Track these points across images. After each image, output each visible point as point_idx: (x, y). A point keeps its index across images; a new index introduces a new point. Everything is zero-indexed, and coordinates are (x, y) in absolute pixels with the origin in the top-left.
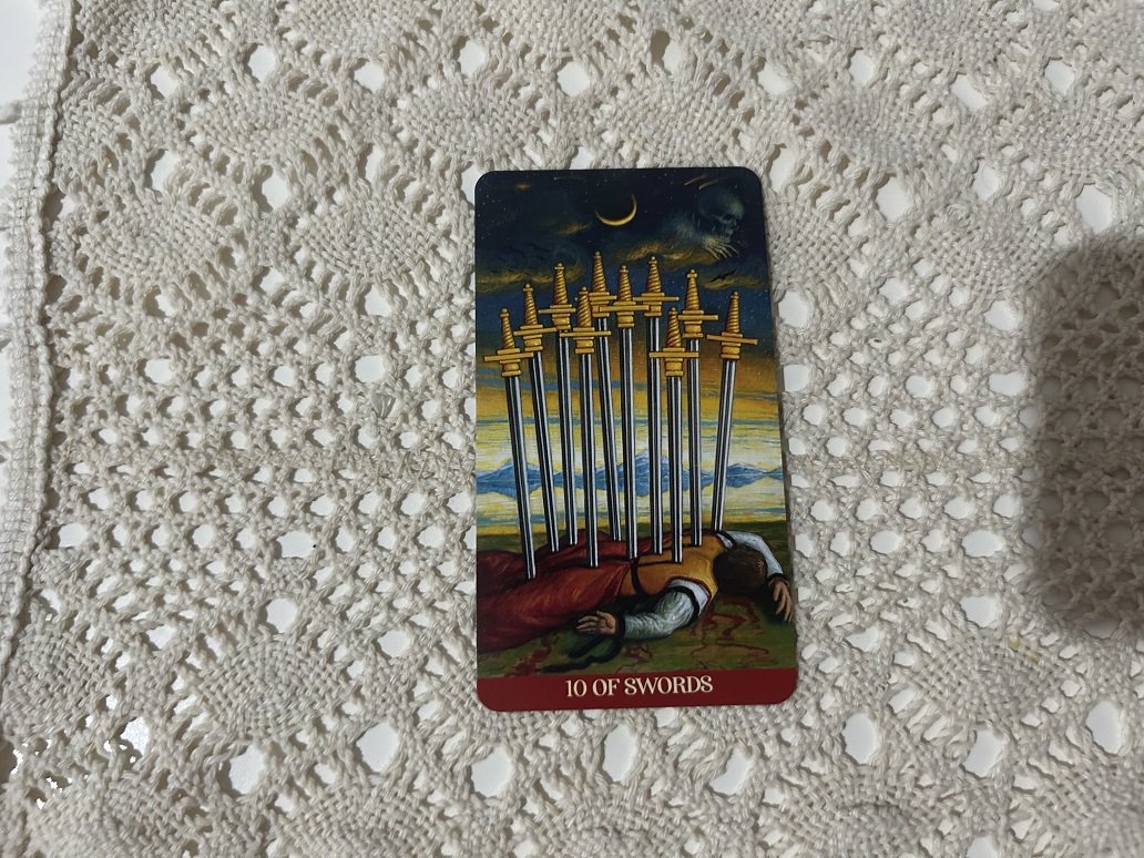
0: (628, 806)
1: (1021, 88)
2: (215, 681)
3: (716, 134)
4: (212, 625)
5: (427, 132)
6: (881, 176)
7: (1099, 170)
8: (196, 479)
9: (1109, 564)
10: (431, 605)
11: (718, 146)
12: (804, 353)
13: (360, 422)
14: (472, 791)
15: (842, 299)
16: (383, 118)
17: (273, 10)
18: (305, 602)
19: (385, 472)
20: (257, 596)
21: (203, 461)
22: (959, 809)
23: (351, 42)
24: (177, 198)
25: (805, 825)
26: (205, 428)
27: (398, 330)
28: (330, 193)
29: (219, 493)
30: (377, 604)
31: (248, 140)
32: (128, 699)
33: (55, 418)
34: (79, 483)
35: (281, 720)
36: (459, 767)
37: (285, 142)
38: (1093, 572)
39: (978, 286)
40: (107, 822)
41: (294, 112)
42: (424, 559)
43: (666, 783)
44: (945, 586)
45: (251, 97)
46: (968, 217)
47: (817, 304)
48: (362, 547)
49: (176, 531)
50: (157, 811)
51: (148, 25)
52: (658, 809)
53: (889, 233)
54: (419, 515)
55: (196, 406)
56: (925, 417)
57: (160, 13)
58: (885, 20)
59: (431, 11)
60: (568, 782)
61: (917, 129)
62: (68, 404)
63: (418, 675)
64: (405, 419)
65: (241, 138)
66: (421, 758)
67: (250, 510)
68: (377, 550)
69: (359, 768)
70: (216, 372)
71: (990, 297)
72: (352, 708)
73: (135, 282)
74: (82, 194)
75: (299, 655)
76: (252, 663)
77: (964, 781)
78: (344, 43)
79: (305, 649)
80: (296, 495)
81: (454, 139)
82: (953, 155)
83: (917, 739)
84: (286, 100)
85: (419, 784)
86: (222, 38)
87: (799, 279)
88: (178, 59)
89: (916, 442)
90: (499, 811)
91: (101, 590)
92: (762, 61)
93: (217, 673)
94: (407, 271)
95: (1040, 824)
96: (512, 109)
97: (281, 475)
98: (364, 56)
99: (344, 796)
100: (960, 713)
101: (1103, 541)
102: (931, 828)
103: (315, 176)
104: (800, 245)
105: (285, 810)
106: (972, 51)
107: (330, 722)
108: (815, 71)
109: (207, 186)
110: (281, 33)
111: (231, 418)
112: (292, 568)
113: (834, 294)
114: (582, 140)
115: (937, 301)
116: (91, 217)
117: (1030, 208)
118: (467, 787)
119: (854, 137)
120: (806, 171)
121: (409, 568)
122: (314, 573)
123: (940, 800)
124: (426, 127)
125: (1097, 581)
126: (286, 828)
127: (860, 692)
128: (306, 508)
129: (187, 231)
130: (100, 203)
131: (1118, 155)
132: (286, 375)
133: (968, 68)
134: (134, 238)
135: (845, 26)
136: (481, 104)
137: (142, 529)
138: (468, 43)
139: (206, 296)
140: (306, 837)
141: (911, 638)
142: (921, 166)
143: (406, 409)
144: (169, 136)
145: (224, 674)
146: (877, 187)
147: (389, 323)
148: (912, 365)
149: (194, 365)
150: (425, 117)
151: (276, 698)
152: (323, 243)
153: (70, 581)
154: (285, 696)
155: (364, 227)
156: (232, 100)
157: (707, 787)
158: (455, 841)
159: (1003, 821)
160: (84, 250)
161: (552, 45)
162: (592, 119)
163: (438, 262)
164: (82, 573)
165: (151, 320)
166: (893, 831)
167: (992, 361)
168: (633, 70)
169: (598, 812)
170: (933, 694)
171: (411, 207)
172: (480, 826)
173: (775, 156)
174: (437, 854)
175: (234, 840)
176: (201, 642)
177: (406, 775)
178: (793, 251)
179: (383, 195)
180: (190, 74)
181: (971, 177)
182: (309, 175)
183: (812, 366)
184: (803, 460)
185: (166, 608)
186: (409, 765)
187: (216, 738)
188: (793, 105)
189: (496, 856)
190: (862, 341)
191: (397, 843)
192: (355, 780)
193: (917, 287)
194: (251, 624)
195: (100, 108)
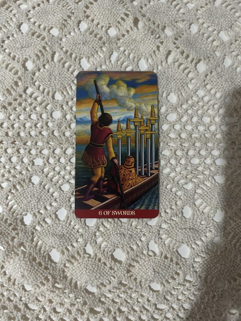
0: (126, 228)
1: (238, 35)
2: (18, 197)
3: (152, 47)
4: (17, 182)
5: (71, 48)
6: (197, 60)
8: (11, 144)
11: (152, 51)
12: (174, 110)
13: (54, 129)
14: (86, 225)
15: (185, 95)
16: (58, 44)
17: (26, 13)
18: (41, 177)
19: (61, 143)
20: (29, 175)
21: (12, 140)
22: (211, 230)
23: (49, 22)
24: (2, 67)
25: (171, 233)
26: (13, 131)
27: (63, 104)
28: (44, 66)
29: (17, 148)
30: (60, 177)
35: (36, 207)
36: (82, 219)
37: (31, 51)
39: (223, 92)
41: (33, 42)
42: (72, 166)
43: (136, 222)
44: (210, 173)
45: (21, 38)
46: (221, 72)
47: (178, 96)
48: (56, 162)
49: (6, 158)
50: (5, 229)
52: (134, 229)
53: (199, 76)
54: (70, 154)
55: (10, 125)
56: (207, 128)
58: (200, 14)
59: (72, 13)
60: (110, 222)
61: (208, 47)
63: (71, 196)
64: (66, 128)
65: (19, 50)
66: (72, 216)
67: (26, 153)
68: (60, 163)
69: (57, 219)
70: (15, 116)
71: (226, 94)
72: (54, 204)
75: (40, 190)
76: (28, 192)
78: (47, 22)
80: (38, 149)
81: (78, 50)
82: (218, 54)
83: (201, 212)
84: (31, 39)
85: (72, 223)
86: (13, 21)
87: (174, 89)
89: (204, 135)
90: (93, 230)
92: (165, 27)
93: (19, 195)
94: (66, 88)
95: (232, 234)
96: (94, 41)
97: (34, 143)
98: (53, 26)
99: (53, 226)
100: (212, 205)
102: (204, 234)
104: (174, 80)
105: (38, 229)
106: (225, 24)
107: (48, 208)
108: (180, 30)
109: (10, 64)
110: (29, 19)
111: (20, 128)
112: (38, 168)
113: (183, 94)
114: (114, 50)
115: (212, 96)
117: (239, 69)
118: (84, 224)
119: (190, 48)
120: (177, 58)
121: (68, 168)
122: (43, 169)
123: (206, 228)
124: (70, 47)
126: (38, 234)
127: (187, 200)
128: (40, 152)
129: (5, 77)
132: (34, 117)
133: (223, 29)
135: (189, 16)
136: (86, 39)
138: (82, 22)
139: (11, 94)
140: (43, 237)
141: (200, 186)
142: (209, 57)
143: (66, 126)
146: (196, 64)
147: (61, 102)
148: (204, 114)
149: (9, 114)
150: (70, 43)
151: (34, 201)
152: (43, 80)
154: (37, 201)
155: (54, 75)
156: (16, 39)
157: (146, 223)
158: (81, 238)
159: (223, 233)
161: (105, 22)
162: (117, 44)
163: (74, 85)
166: (194, 235)
167: (226, 112)
168: (129, 29)
169: (119, 230)
170: (205, 200)
171: (67, 70)
172: (88, 234)
173: (169, 53)
174: (77, 241)
175: (25, 236)
176: (14, 187)
177: (69, 221)
178: (173, 81)
179: (59, 66)
180: (4, 32)
181: (223, 61)
182: (38, 61)
183: (177, 114)
184: (173, 139)
185: (5, 177)
186: (69, 219)
187: (19, 211)
188: (174, 39)
189: (92, 241)
190: (190, 107)
191: (66, 238)
192: (56, 222)
193: (206, 92)
194: (27, 182)
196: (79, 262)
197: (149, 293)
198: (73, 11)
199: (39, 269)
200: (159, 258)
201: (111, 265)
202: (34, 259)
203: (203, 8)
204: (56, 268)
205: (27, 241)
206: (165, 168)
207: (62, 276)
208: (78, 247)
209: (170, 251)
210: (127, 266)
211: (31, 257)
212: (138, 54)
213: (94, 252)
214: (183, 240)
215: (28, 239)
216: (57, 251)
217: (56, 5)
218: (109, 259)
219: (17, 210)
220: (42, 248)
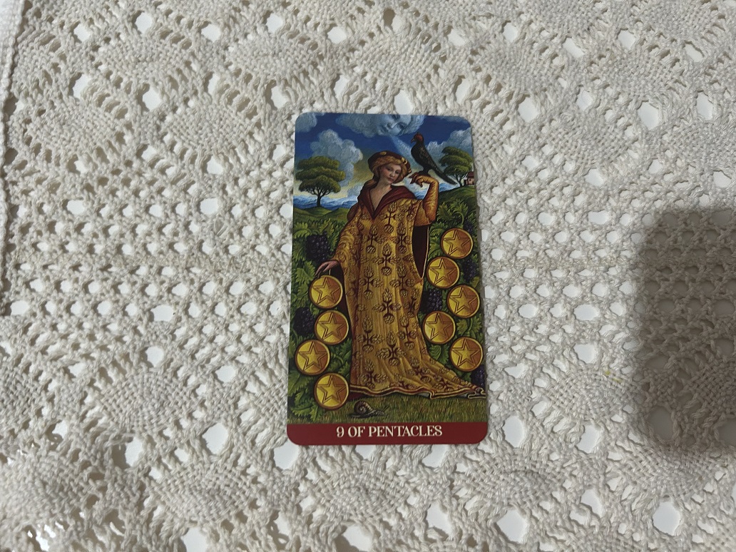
0: (372, 474)
1: (604, 45)
2: (111, 396)
3: (423, 67)
4: (109, 362)
5: (246, 64)
6: (520, 96)
7: (651, 93)
8: (99, 272)
9: (661, 323)
10: (249, 349)
11: (424, 75)
13: (203, 238)
14: (274, 465)
15: (499, 167)
16: (220, 57)
18: (169, 348)
19: (219, 268)
20: (139, 344)
21: (104, 262)
22: (575, 473)
23: (199, 12)
25: (481, 484)
26: (105, 242)
27: (227, 183)
28: (186, 101)
29: (114, 281)
30: (215, 349)
31: (134, 68)
32: (55, 408)
33: (8, 235)
34: (24, 275)
35: (153, 421)
36: (266, 451)
37: (158, 69)
38: (651, 329)
39: (580, 160)
40: (37, 483)
41: (164, 52)
42: (244, 322)
43: (395, 460)
44: (564, 338)
45: (137, 42)
46: (573, 120)
48: (205, 315)
49: (86, 304)
50: (70, 475)
52: (390, 477)
53: (526, 129)
54: (241, 295)
55: (99, 228)
56: (550, 236)
58: (523, 5)
60: (333, 460)
61: (543, 68)
62: (17, 227)
63: (241, 393)
64: (231, 236)
65: (130, 66)
66: (242, 445)
67: (134, 292)
68: (214, 316)
69: (204, 452)
70: (113, 207)
71: (587, 166)
72: (199, 414)
73: (62, 152)
74: (29, 99)
75: (166, 381)
76: (135, 386)
77: (578, 455)
78: (196, 12)
79: (169, 377)
80: (162, 282)
81: (262, 67)
82: (565, 83)
83: (548, 431)
84: (159, 45)
85: (241, 461)
86: (119, 7)
88: (91, 19)
89: (544, 251)
90: (290, 478)
91: (38, 340)
92: (450, 28)
93: (112, 392)
94: (234, 148)
95: (624, 480)
96: (299, 50)
97: (154, 270)
98: (208, 20)
99: (193, 469)
100: (574, 414)
101: (657, 310)
102: (558, 484)
103: (177, 90)
105: (155, 478)
106: (575, 24)
107: (185, 423)
108: (482, 34)
109: (108, 95)
110: (156, 5)
112: (160, 327)
113: (494, 164)
114: (341, 71)
115: (556, 169)
116: (34, 113)
117: (610, 115)
118: (271, 463)
119: (505, 73)
120: (476, 92)
121: (234, 328)
122: (174, 331)
123: (562, 468)
124: (245, 61)
125: (654, 333)
126: (156, 489)
127: (514, 402)
128: (169, 290)
129: (96, 122)
130: (40, 105)
131: (662, 84)
132: (157, 210)
133: (572, 34)
134: (61, 126)
135: (500, 8)
136: (280, 47)
137: (65, 304)
138: (272, 15)
139: (107, 162)
140: (168, 493)
141: (545, 370)
142: (545, 90)
143: (232, 230)
144: (85, 65)
145: (117, 392)
146: (518, 103)
147: (221, 178)
148: (542, 206)
149: (99, 203)
150: (245, 55)
151: (150, 407)
152: (181, 131)
153: (18, 336)
154: (156, 406)
155: (208, 121)
156: (125, 43)
157: (420, 462)
158: (263, 497)
159: (602, 479)
160: (29, 133)
161: (324, 16)
162: (348, 59)
163: (252, 142)
164: (25, 330)
165: (71, 175)
166: (535, 487)
167: (589, 204)
168: (373, 30)
169: (354, 476)
170: (558, 403)
171: (236, 108)
172: (279, 487)
173: (459, 81)
174: (252, 506)
175: (122, 495)
176: (103, 372)
177: (232, 455)
179: (219, 102)
180: (99, 29)
181: (575, 97)
182: (173, 90)
185: (79, 351)
186: (235, 450)
187: (112, 431)
188: (469, 53)
189: (289, 507)
190: (511, 191)
191: (225, 498)
192: (201, 459)
193: (544, 160)
194: (135, 362)
195: (41, 48)
200: (454, 545)
205: (125, 508)
208: (254, 522)
209: (480, 525)
211: (134, 547)
212: (394, 81)
213: (294, 533)
214: (509, 499)
215: (129, 502)
216: (201, 531)
218: (330, 549)
219: (106, 429)
220: (164, 524)
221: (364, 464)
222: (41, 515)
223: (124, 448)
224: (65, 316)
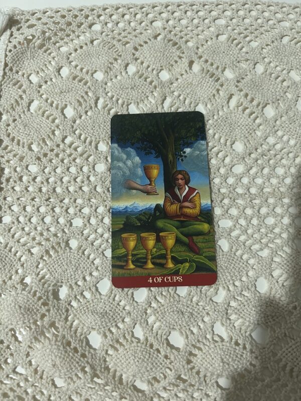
0: (185, 304)
2: (52, 264)
3: (211, 91)
4: (50, 247)
5: (117, 93)
6: (264, 104)
8: (45, 201)
11: (212, 94)
12: (241, 160)
13: (97, 184)
14: (134, 300)
15: (253, 143)
16: (103, 89)
17: (67, 56)
18: (80, 240)
20: (65, 238)
21: (47, 196)
23: (92, 65)
24: (38, 115)
25: (243, 312)
26: (47, 186)
27: (108, 156)
28: (86, 112)
29: (52, 206)
30: (103, 241)
31: (60, 96)
32: (25, 270)
34: (8, 203)
35: (72, 277)
36: (129, 293)
37: (72, 97)
39: (298, 138)
40: (17, 307)
41: (75, 87)
43: (197, 297)
44: (289, 235)
45: (61, 83)
46: (294, 116)
47: (245, 145)
48: (98, 223)
49: (39, 218)
50: (33, 303)
51: (28, 61)
52: (195, 305)
53: (268, 122)
55: (44, 179)
56: (281, 180)
57: (32, 57)
58: (266, 53)
59: (118, 56)
60: (165, 297)
61: (277, 87)
62: (4, 179)
65: (58, 95)
66: (117, 290)
67: (62, 211)
68: (103, 224)
69: (97, 293)
70: (51, 168)
72: (95, 274)
73: (25, 140)
74: (9, 114)
75: (79, 256)
76: (63, 259)
77: (296, 298)
78: (90, 65)
79: (80, 254)
80: (77, 207)
81: (126, 95)
82: (289, 96)
83: (281, 285)
84: (72, 83)
85: (117, 298)
86: (52, 65)
87: (239, 137)
88: (38, 71)
89: (278, 188)
90: (143, 306)
91: (16, 236)
92: (225, 68)
93: (52, 262)
96: (144, 85)
97: (72, 200)
98: (97, 69)
99: (93, 302)
102: (285, 314)
103: (81, 106)
104: (239, 126)
105: (74, 306)
106: (295, 62)
107: (88, 278)
108: (243, 70)
109: (47, 110)
110: (70, 62)
111: (56, 183)
112: (76, 229)
113: (250, 142)
114: (167, 94)
115: (284, 143)
116: (11, 121)
118: (132, 299)
119: (256, 92)
120: (240, 102)
122: (83, 231)
123: (288, 305)
124: (117, 91)
126: (74, 311)
127: (261, 270)
128: (80, 211)
129: (41, 125)
130: (14, 117)
132: (73, 170)
133: (294, 68)
134: (25, 127)
135: (253, 55)
136: (134, 83)
137: (28, 217)
138: (129, 65)
139: (47, 145)
140: (81, 314)
141: (278, 253)
142: (278, 100)
144: (35, 95)
145: (55, 262)
146: (263, 107)
147: (105, 153)
148: (277, 164)
149: (44, 166)
150: (116, 88)
151: (71, 270)
152: (84, 128)
153: (6, 233)
154: (74, 269)
155: (98, 123)
156: (55, 83)
157: (211, 299)
158: (129, 316)
160: (9, 131)
161: (157, 65)
162: (170, 88)
164: (9, 231)
165: (30, 152)
168: (183, 73)
169: (175, 306)
170: (286, 270)
172: (137, 311)
173: (230, 98)
174: (123, 321)
175: (58, 314)
176: (47, 252)
177: (112, 295)
178: (237, 128)
179: (104, 113)
180: (42, 76)
181: (295, 103)
182: (80, 107)
183: (244, 165)
184: (241, 194)
185: (36, 241)
186: (113, 292)
187: (52, 282)
188: (235, 82)
189: (142, 321)
190: (260, 156)
191: (110, 317)
192: (96, 297)
193: (278, 139)
194: (63, 247)
195: (14, 87)
196: (126, 348)
197: (217, 391)
198: (119, 54)
199: (74, 356)
200: (228, 345)
201: (166, 352)
202: (69, 344)
203: (269, 47)
204: (95, 357)
206: (234, 230)
207: (103, 366)
208: (125, 329)
209: (242, 335)
210: (187, 354)
211: (64, 340)
212: (195, 99)
213: (144, 335)
214: (258, 321)
215: (61, 317)
216: (98, 333)
217: (101, 47)
218: (163, 344)
219: (49, 281)
220: (79, 329)
221: (181, 299)
222: (18, 323)
223: (58, 290)
224: (29, 224)
